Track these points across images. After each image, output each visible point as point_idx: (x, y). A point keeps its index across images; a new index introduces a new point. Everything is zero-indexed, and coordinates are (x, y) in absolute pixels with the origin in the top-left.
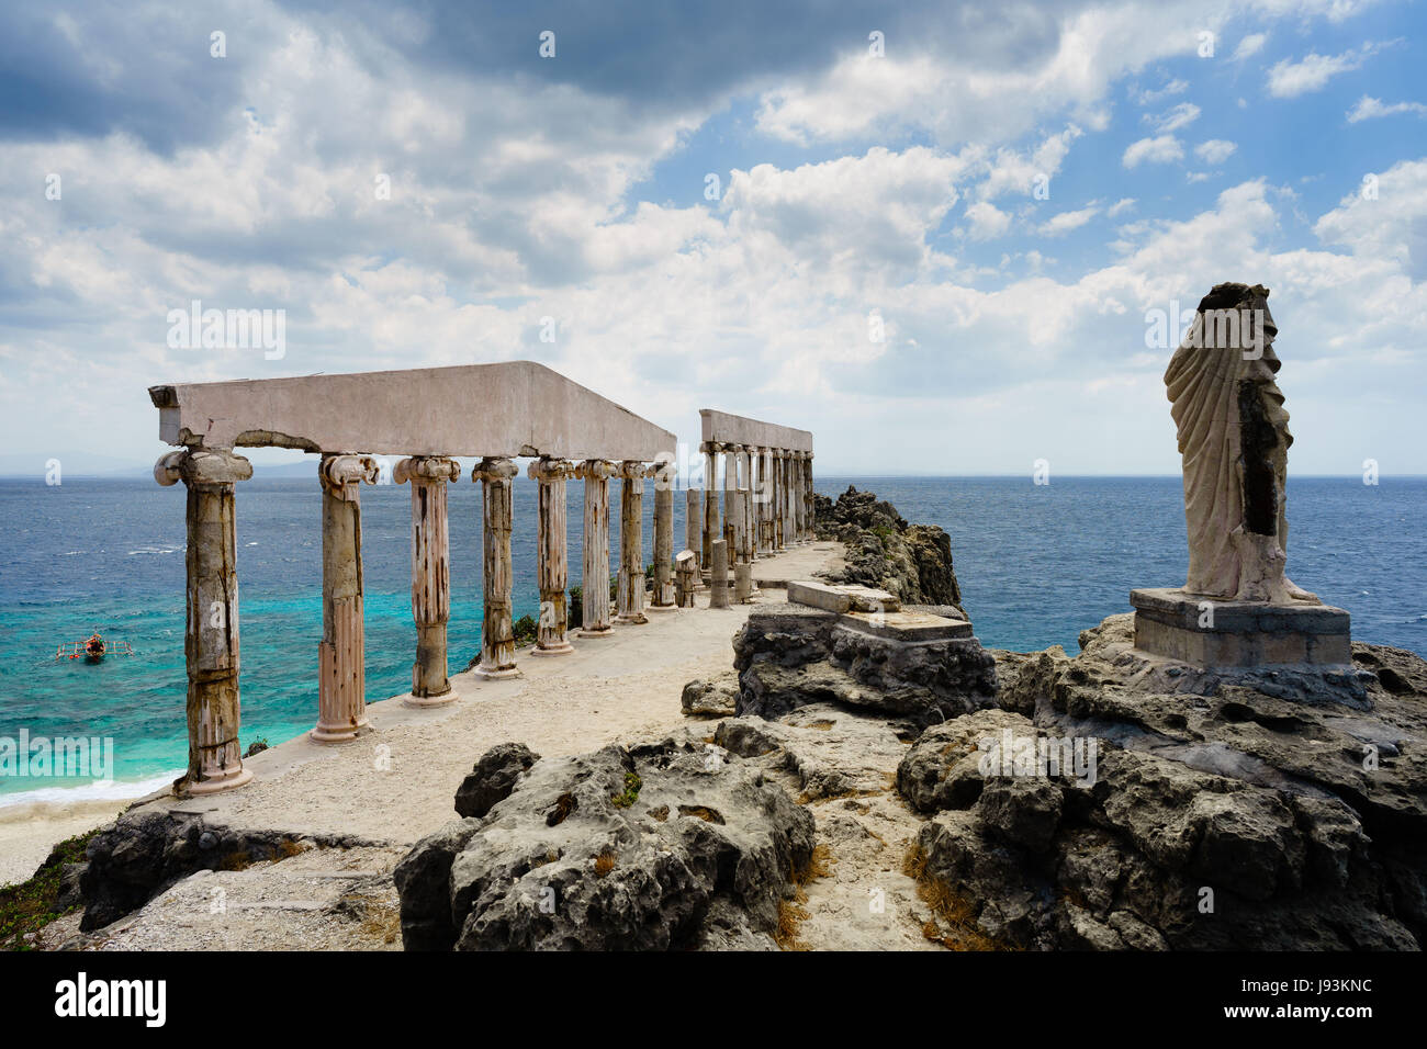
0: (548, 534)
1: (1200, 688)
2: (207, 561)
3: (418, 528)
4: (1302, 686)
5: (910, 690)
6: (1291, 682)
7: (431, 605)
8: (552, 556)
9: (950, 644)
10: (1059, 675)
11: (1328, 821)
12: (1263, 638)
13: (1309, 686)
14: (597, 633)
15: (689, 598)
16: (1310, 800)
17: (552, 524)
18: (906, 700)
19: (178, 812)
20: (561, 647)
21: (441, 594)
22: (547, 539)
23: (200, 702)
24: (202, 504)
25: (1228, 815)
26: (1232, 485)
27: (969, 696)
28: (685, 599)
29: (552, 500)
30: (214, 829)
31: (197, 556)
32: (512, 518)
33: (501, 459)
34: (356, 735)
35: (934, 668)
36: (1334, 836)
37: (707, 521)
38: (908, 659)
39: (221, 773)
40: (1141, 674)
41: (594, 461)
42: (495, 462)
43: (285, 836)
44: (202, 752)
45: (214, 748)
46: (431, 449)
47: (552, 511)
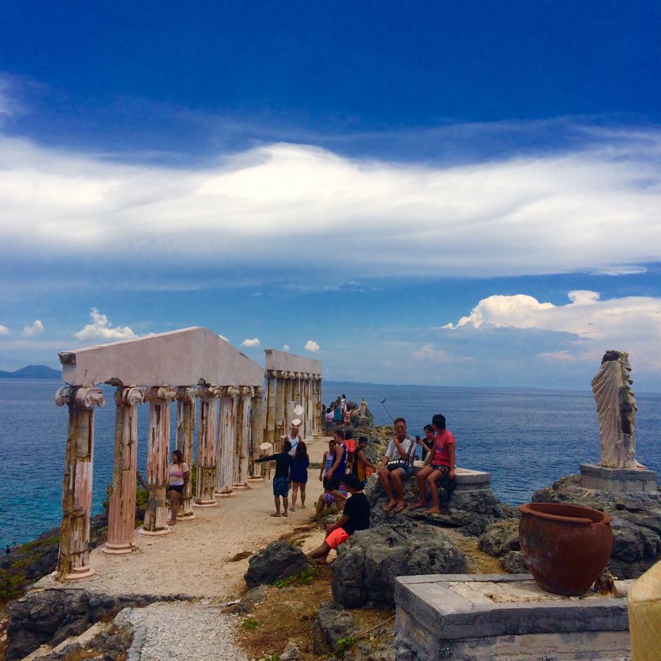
0: (206, 432)
1: (607, 500)
2: (81, 449)
3: (154, 429)
4: (641, 498)
5: (464, 514)
6: (638, 497)
7: (160, 475)
8: (208, 446)
9: (480, 492)
10: (553, 497)
11: (650, 537)
12: (628, 481)
13: (644, 498)
14: (226, 495)
15: (268, 474)
16: (645, 530)
17: (209, 426)
18: (462, 519)
19: (68, 589)
20: (212, 503)
21: (166, 469)
22: (206, 435)
23: (73, 527)
24: (80, 416)
25: (621, 535)
26: (616, 425)
27: (489, 517)
28: (265, 474)
29: (209, 411)
30: (97, 596)
31: (76, 445)
32: (195, 422)
33: (190, 387)
34: (132, 550)
35: (474, 503)
36: (652, 541)
37: (267, 423)
38: (462, 499)
39: (82, 568)
40: (585, 495)
41: (227, 387)
42: (188, 389)
43: (143, 597)
44: (73, 556)
45: (79, 554)
46: (163, 383)
47: (209, 418)
